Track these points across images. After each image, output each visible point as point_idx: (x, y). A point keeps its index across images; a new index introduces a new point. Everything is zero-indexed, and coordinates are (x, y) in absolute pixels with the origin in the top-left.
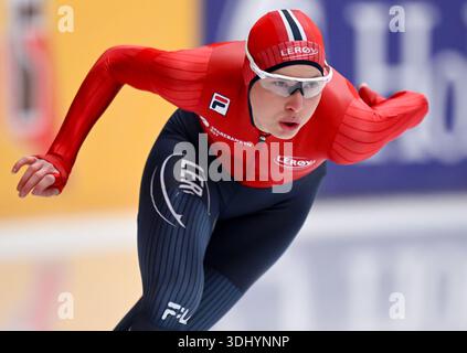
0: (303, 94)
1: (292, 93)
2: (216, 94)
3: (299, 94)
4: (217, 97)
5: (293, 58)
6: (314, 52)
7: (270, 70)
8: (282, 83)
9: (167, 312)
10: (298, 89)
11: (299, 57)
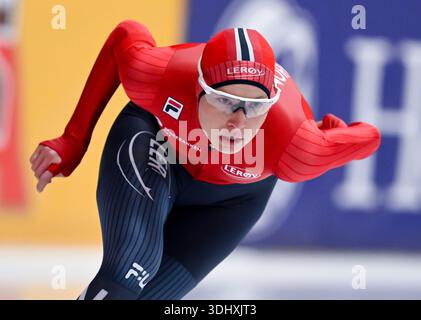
0: (245, 113)
1: (235, 111)
2: (170, 99)
3: (241, 112)
4: (170, 102)
5: (237, 77)
6: (261, 74)
7: (215, 86)
8: (226, 100)
9: (131, 271)
10: (240, 108)
11: (244, 77)
